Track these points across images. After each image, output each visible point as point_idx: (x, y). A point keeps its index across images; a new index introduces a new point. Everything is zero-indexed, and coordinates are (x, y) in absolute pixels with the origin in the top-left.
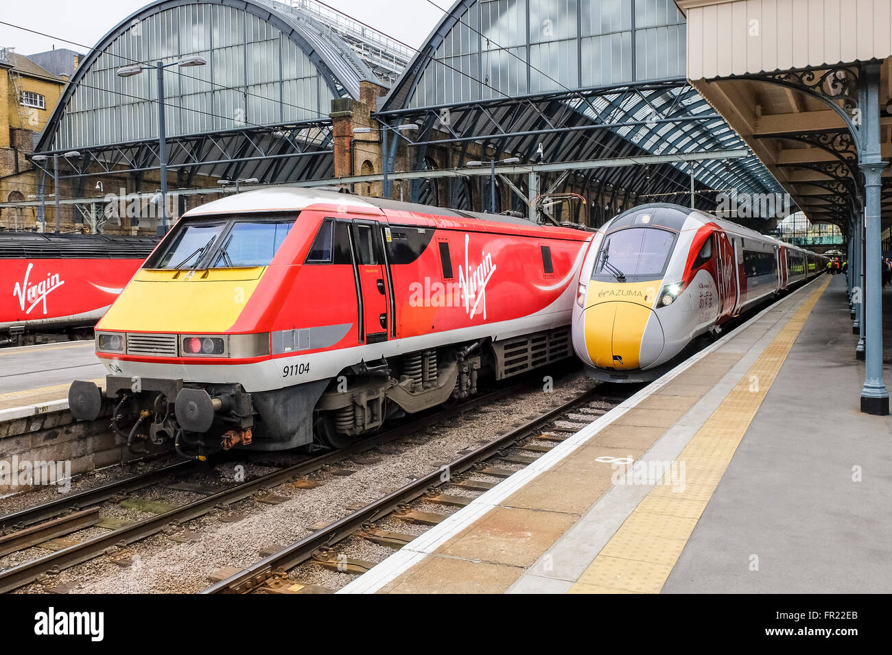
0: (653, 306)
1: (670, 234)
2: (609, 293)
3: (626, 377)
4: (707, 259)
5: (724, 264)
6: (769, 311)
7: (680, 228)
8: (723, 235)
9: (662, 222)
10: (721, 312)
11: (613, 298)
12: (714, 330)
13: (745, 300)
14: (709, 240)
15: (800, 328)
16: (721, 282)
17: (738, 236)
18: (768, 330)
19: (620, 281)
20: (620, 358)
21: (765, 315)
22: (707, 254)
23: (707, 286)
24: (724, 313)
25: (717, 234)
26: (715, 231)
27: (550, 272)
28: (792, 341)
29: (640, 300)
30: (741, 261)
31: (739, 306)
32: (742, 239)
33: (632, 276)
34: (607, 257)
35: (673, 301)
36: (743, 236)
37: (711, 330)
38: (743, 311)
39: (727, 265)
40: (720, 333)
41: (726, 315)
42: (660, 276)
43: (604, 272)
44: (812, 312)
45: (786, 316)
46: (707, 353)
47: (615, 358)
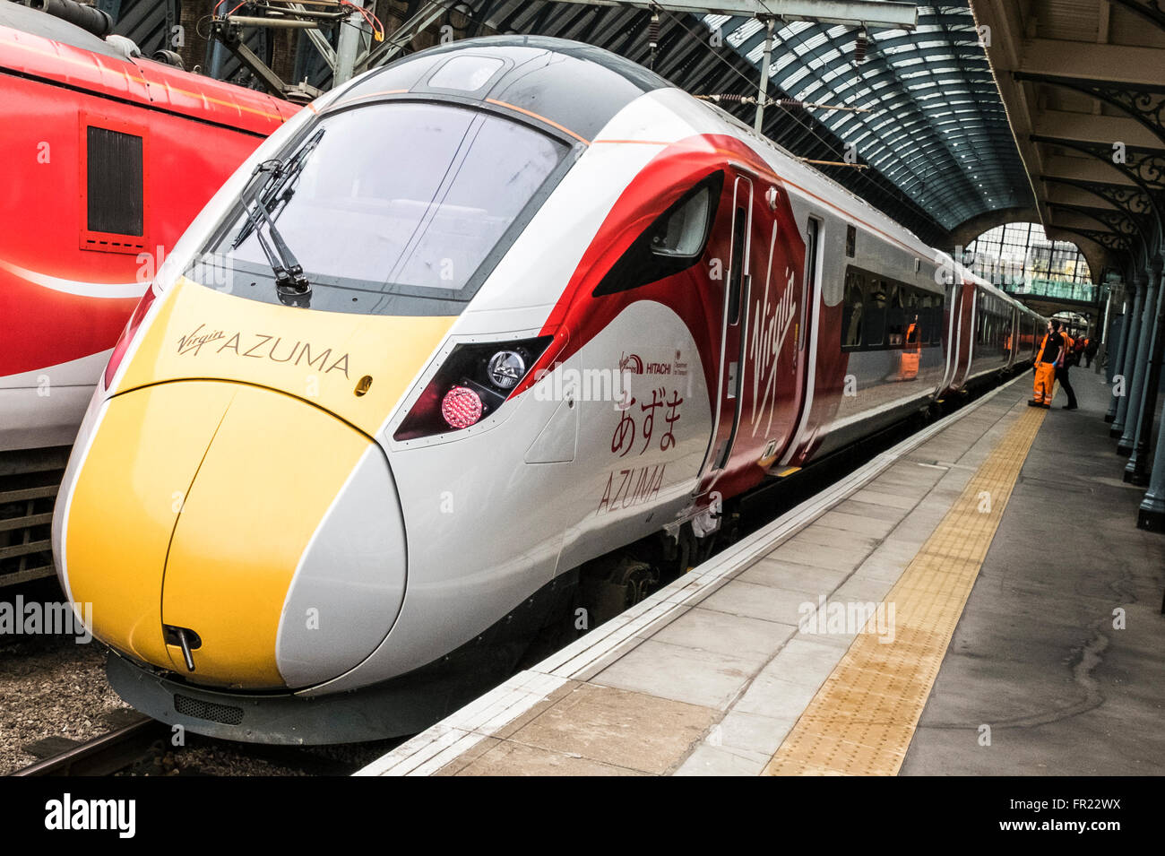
0: (385, 427)
1: (547, 144)
2: (222, 342)
3: (234, 717)
4: (680, 264)
5: (757, 294)
6: (904, 457)
7: (591, 130)
8: (772, 195)
9: (532, 95)
10: (722, 466)
11: (227, 365)
12: (687, 528)
13: (832, 419)
14: (705, 193)
15: (979, 552)
16: (734, 355)
17: (833, 217)
18: (878, 543)
19: (286, 300)
20: (193, 639)
21: (883, 472)
22: (691, 245)
23: (659, 369)
24: (734, 464)
25: (743, 184)
26: (737, 170)
27: (129, 233)
28: (944, 630)
29: (338, 393)
30: (835, 299)
31: (805, 436)
32: (852, 230)
33: (338, 285)
34: (288, 195)
35: (484, 415)
36: (856, 224)
37: (672, 528)
38: (818, 453)
39: (775, 300)
40: (710, 537)
41: (753, 468)
42: (453, 300)
43: (252, 251)
44: (1021, 478)
45: (946, 484)
46: (559, 680)
47: (172, 634)
